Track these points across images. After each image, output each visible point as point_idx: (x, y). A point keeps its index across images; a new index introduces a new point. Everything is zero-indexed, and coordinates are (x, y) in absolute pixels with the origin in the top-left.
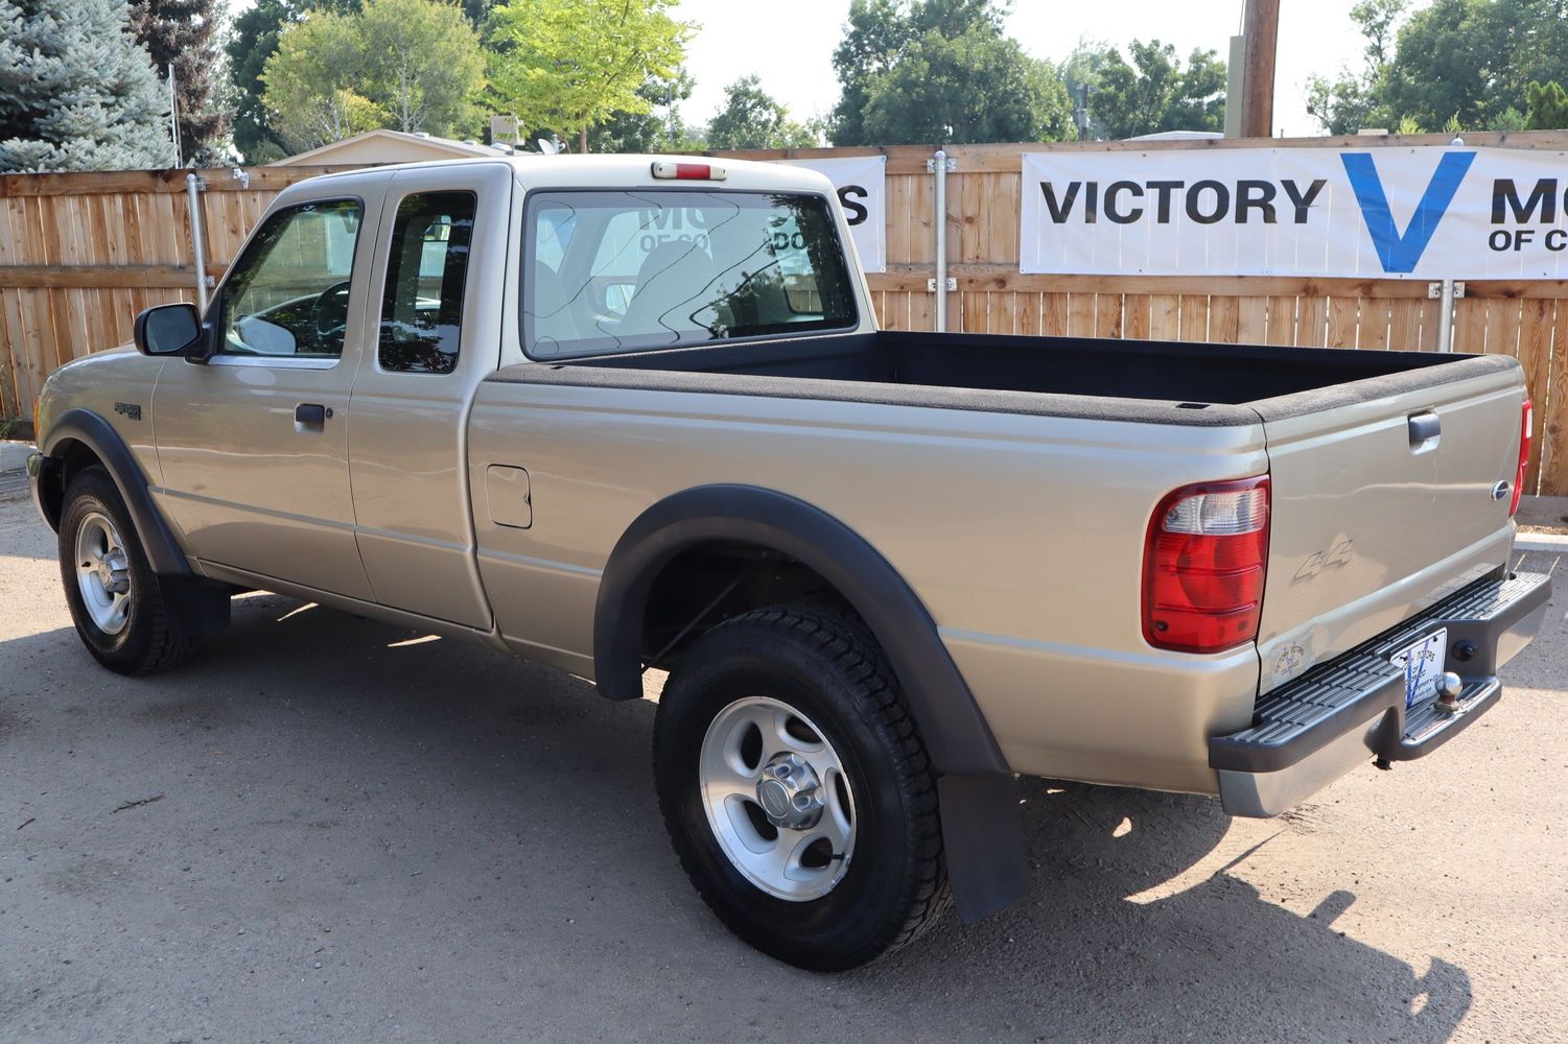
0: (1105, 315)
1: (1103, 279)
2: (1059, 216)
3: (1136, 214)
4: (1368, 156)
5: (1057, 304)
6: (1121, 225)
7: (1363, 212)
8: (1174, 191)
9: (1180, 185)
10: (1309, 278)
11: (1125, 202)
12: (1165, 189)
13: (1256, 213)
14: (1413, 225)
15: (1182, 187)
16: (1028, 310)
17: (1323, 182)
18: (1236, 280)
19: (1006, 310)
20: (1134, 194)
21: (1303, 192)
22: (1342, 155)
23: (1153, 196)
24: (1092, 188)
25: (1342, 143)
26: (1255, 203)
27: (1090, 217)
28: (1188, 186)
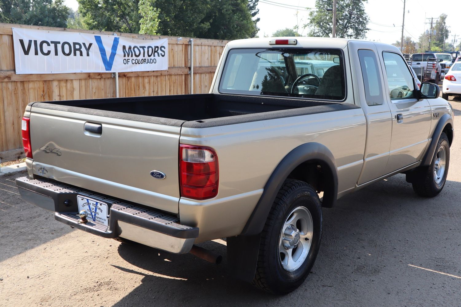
0: (40, 88)
1: (41, 75)
2: (26, 52)
3: (49, 52)
4: (100, 37)
5: (26, 85)
6: (45, 56)
7: (101, 53)
8: (58, 45)
9: (59, 43)
10: (90, 73)
11: (46, 48)
12: (56, 43)
13: (78, 53)
14: (110, 57)
15: (60, 44)
16: (16, 88)
17: (92, 44)
18: (74, 74)
19: (9, 88)
20: (48, 46)
21: (87, 46)
22: (95, 36)
23: (52, 46)
24: (35, 42)
25: (93, 32)
26: (78, 50)
27: (36, 53)
28: (61, 43)
